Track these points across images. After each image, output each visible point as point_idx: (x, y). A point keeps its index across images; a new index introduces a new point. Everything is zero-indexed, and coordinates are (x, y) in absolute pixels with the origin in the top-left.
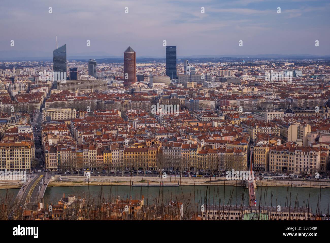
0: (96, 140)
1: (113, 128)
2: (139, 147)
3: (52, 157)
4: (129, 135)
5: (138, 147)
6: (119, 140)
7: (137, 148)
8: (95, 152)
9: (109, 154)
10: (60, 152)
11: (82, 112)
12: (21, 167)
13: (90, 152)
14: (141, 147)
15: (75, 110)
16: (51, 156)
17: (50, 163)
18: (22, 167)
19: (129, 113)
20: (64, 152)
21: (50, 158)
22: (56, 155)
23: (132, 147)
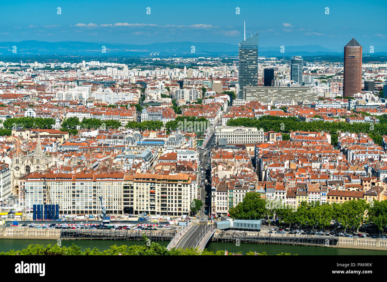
0: (287, 175)
1: (315, 160)
2: (351, 189)
3: (221, 197)
4: (338, 172)
5: (349, 190)
6: (322, 177)
7: (347, 190)
8: (284, 194)
9: (304, 197)
10: (232, 191)
11: (273, 134)
13: (276, 193)
14: (355, 189)
15: (262, 130)
16: (219, 196)
17: (217, 206)
18: (177, 209)
19: (343, 138)
20: (238, 191)
21: (218, 199)
22: (227, 194)
23: (340, 188)
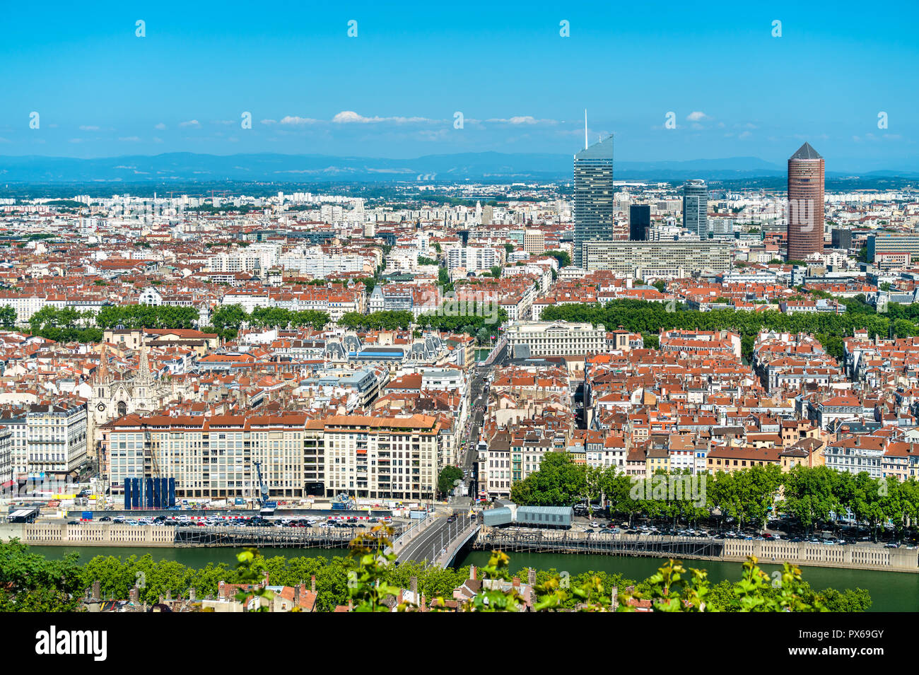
0: (634, 416)
1: (696, 387)
2: (759, 445)
3: (497, 462)
4: (735, 410)
5: (755, 446)
6: (703, 421)
7: (752, 446)
8: (621, 454)
9: (663, 460)
10: (519, 449)
11: (623, 335)
12: (408, 487)
13: (607, 454)
14: (766, 444)
15: (601, 328)
16: (494, 459)
17: (489, 480)
18: (411, 487)
19: (765, 344)
20: (531, 449)
21: (492, 466)
22: (508, 455)
23: (735, 443)
